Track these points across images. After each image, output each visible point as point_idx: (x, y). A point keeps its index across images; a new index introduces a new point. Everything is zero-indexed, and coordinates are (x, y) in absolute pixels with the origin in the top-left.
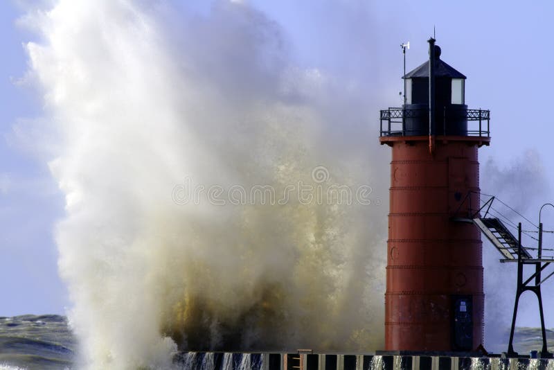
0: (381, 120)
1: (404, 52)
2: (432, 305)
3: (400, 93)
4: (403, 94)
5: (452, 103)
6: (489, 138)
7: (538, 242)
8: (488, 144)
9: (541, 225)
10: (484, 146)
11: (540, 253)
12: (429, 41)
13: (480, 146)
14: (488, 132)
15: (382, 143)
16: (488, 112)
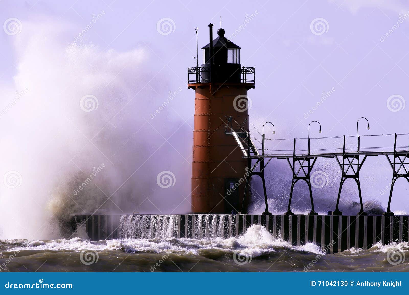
0: (188, 74)
1: (197, 32)
2: (213, 185)
3: (195, 57)
4: (196, 58)
5: (228, 63)
6: (254, 84)
7: (262, 145)
8: (254, 88)
9: (263, 136)
10: (252, 89)
11: (263, 152)
12: (209, 26)
13: (249, 89)
14: (254, 81)
15: (189, 88)
16: (254, 68)
